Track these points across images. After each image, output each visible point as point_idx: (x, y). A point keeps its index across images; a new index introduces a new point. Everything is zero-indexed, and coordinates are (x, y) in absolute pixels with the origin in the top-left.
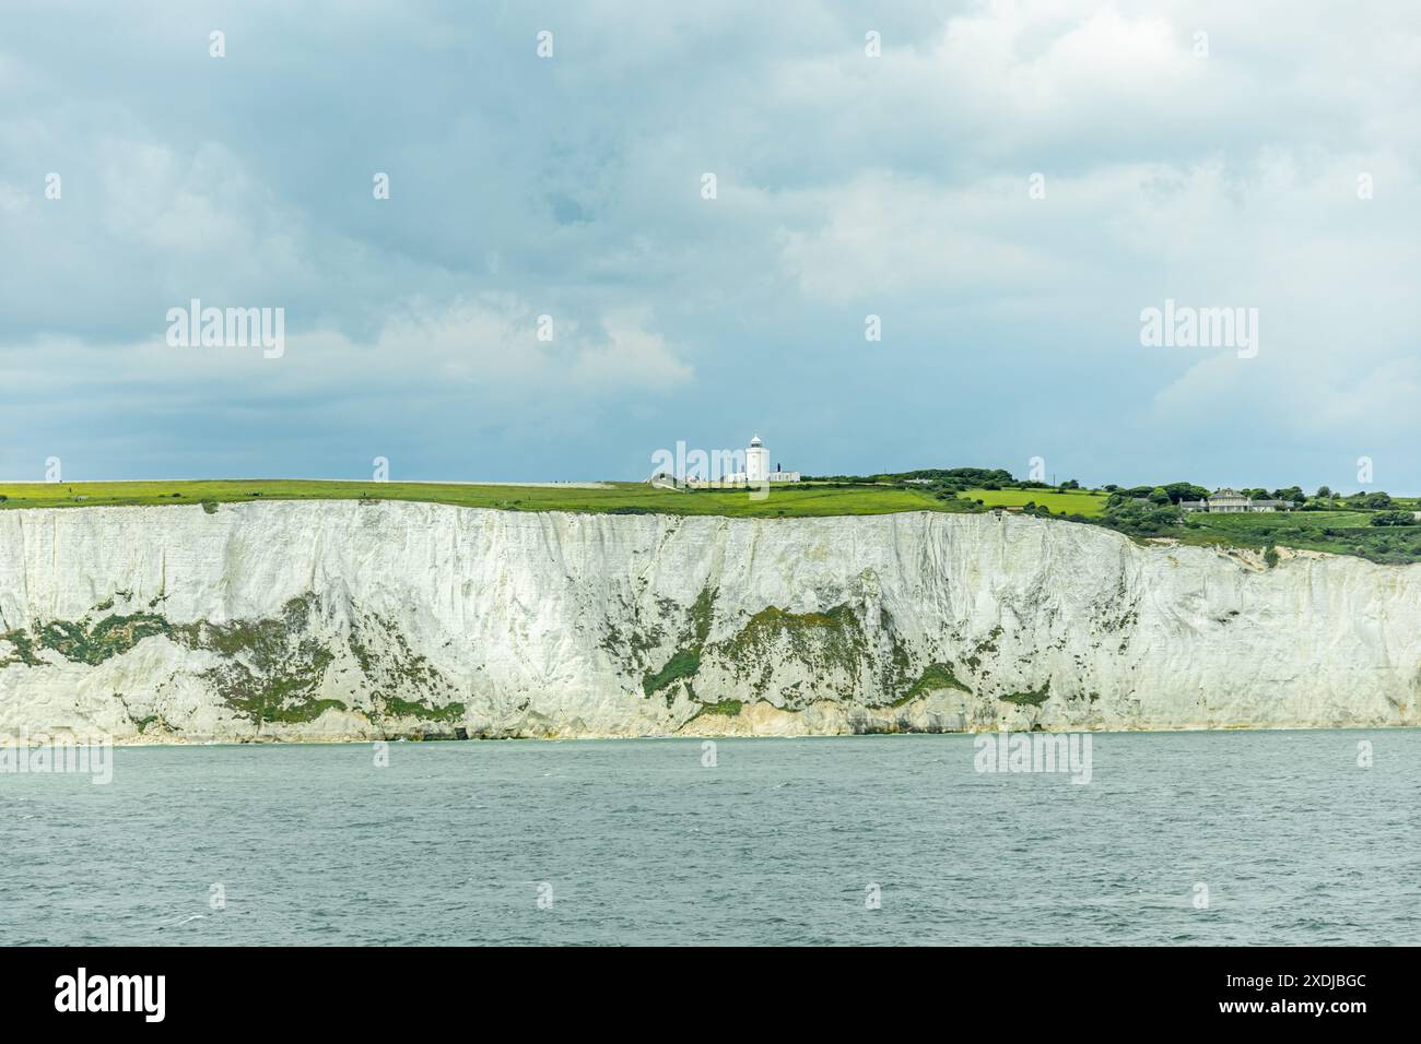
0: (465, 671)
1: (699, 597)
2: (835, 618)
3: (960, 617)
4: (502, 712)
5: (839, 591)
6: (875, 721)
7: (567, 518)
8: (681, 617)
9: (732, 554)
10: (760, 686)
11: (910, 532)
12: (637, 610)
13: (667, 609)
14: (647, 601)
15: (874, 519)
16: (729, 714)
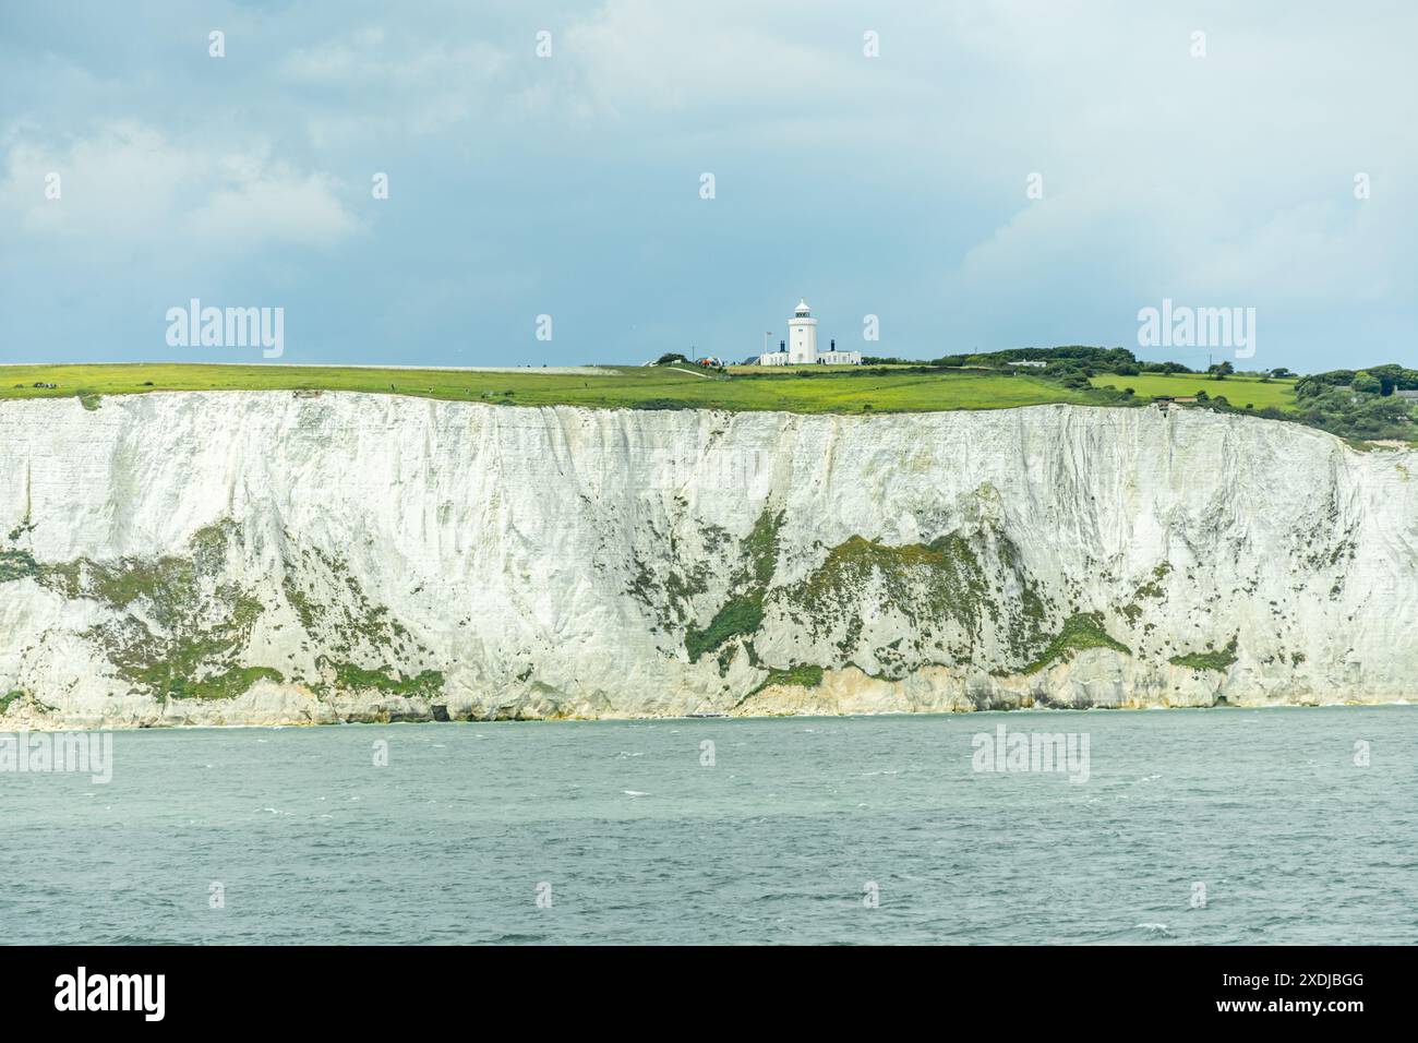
0: (443, 627)
1: (757, 524)
2: (939, 552)
3: (1111, 549)
4: (494, 682)
5: (946, 514)
6: (1003, 694)
7: (577, 414)
8: (733, 551)
9: (803, 465)
10: (846, 646)
11: (1041, 432)
12: (674, 541)
13: (714, 540)
14: (687, 530)
15: (994, 415)
16: (808, 685)
